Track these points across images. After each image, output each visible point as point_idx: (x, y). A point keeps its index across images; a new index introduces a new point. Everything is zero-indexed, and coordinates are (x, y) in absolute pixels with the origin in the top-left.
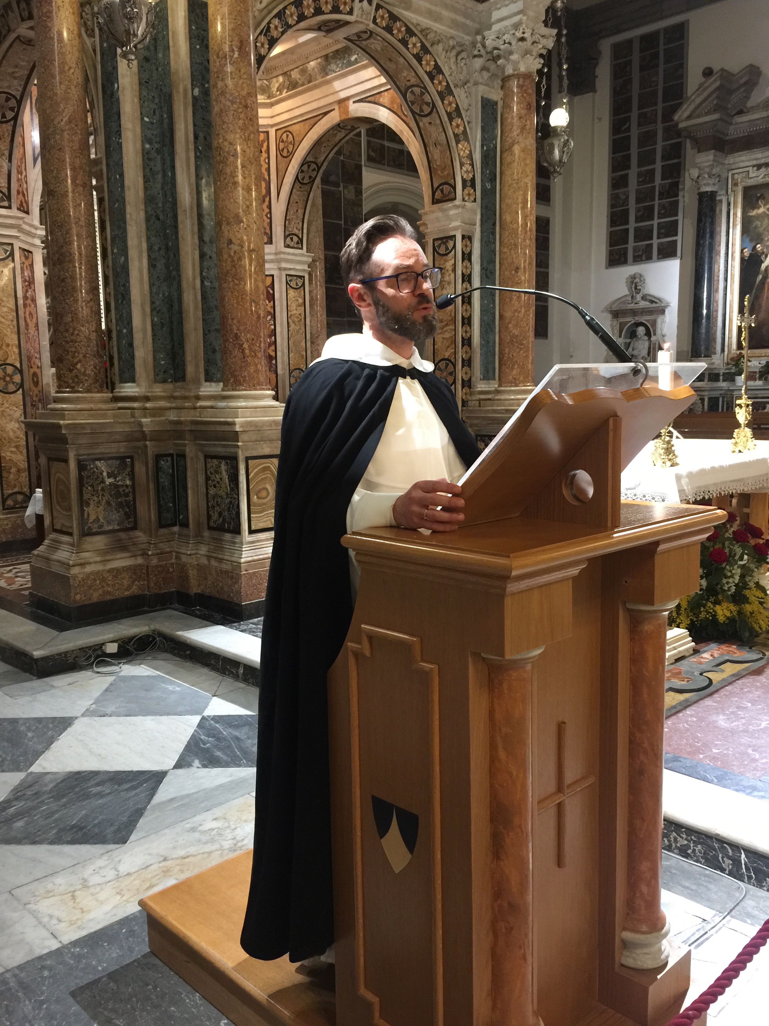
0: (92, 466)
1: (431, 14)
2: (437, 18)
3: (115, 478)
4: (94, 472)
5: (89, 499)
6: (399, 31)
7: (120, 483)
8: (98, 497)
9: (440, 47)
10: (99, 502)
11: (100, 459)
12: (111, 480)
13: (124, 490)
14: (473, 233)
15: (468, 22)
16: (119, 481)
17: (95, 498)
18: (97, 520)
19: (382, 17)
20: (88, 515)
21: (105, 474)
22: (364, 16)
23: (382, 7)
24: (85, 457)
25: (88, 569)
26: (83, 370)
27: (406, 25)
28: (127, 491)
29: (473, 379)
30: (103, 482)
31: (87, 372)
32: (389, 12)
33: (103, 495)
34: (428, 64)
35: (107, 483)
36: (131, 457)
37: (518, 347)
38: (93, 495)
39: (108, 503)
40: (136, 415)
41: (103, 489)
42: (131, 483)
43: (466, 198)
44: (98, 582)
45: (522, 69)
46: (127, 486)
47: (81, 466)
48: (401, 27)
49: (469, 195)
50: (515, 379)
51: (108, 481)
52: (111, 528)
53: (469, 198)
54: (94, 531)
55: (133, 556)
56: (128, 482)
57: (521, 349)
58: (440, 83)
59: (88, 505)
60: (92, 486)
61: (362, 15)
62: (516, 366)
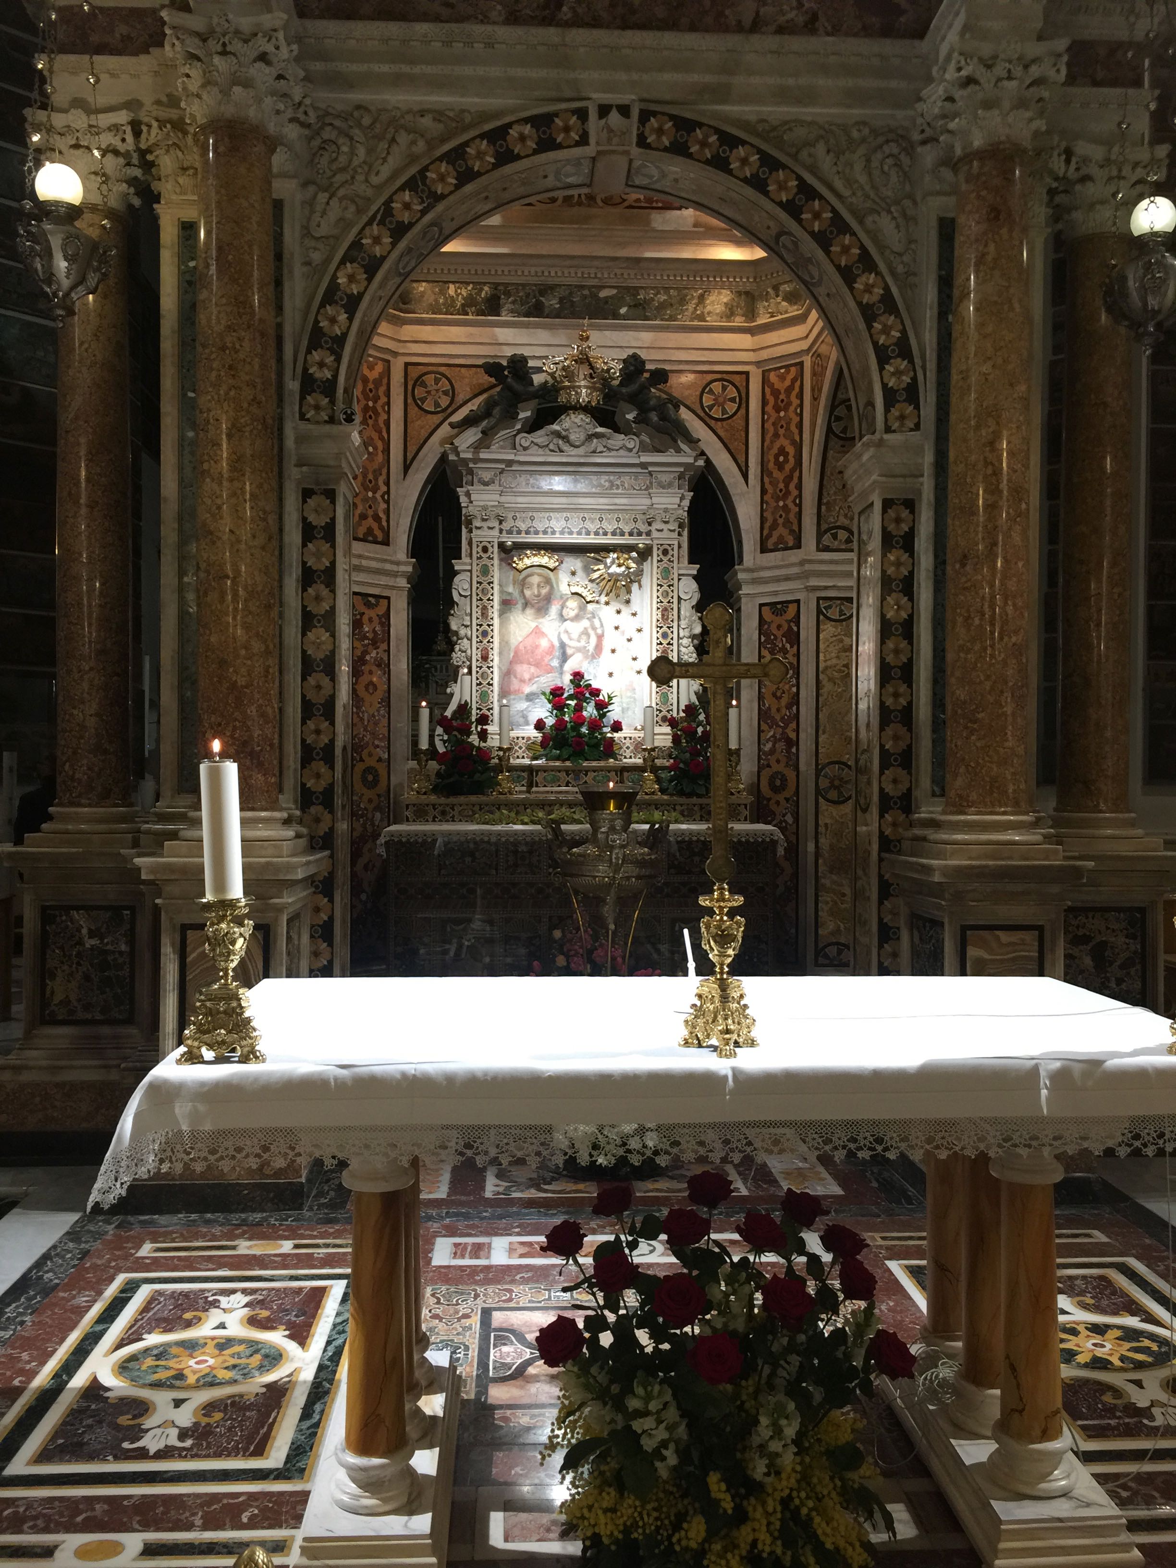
0: (64, 918)
1: (782, 95)
2: (807, 97)
3: (102, 939)
4: (67, 927)
5: (56, 968)
6: (704, 144)
7: (109, 947)
8: (71, 966)
9: (820, 149)
10: (71, 974)
11: (77, 908)
12: (94, 942)
13: (115, 959)
14: (919, 493)
15: (894, 84)
16: (107, 944)
17: (65, 967)
18: (66, 1002)
19: (660, 131)
20: (53, 993)
21: (84, 931)
22: (615, 140)
23: (654, 114)
24: (51, 903)
25: (26, 1077)
26: (71, 773)
27: (717, 131)
28: (120, 960)
29: (916, 793)
30: (80, 943)
31: (77, 776)
32: (672, 117)
33: (78, 964)
34: (782, 187)
35: (88, 946)
36: (132, 909)
37: (966, 728)
38: (62, 963)
39: (87, 978)
40: (142, 843)
41: (79, 954)
42: (128, 949)
43: (896, 426)
44: (38, 1099)
45: (978, 141)
46: (121, 953)
47: (47, 915)
48: (706, 136)
49: (902, 418)
50: (960, 797)
51: (89, 943)
52: (89, 1016)
53: (902, 425)
54: (60, 1018)
55: (105, 1067)
56: (123, 947)
57: (972, 732)
58: (817, 216)
59: (53, 976)
60: (62, 948)
61: (609, 140)
62: (962, 770)
